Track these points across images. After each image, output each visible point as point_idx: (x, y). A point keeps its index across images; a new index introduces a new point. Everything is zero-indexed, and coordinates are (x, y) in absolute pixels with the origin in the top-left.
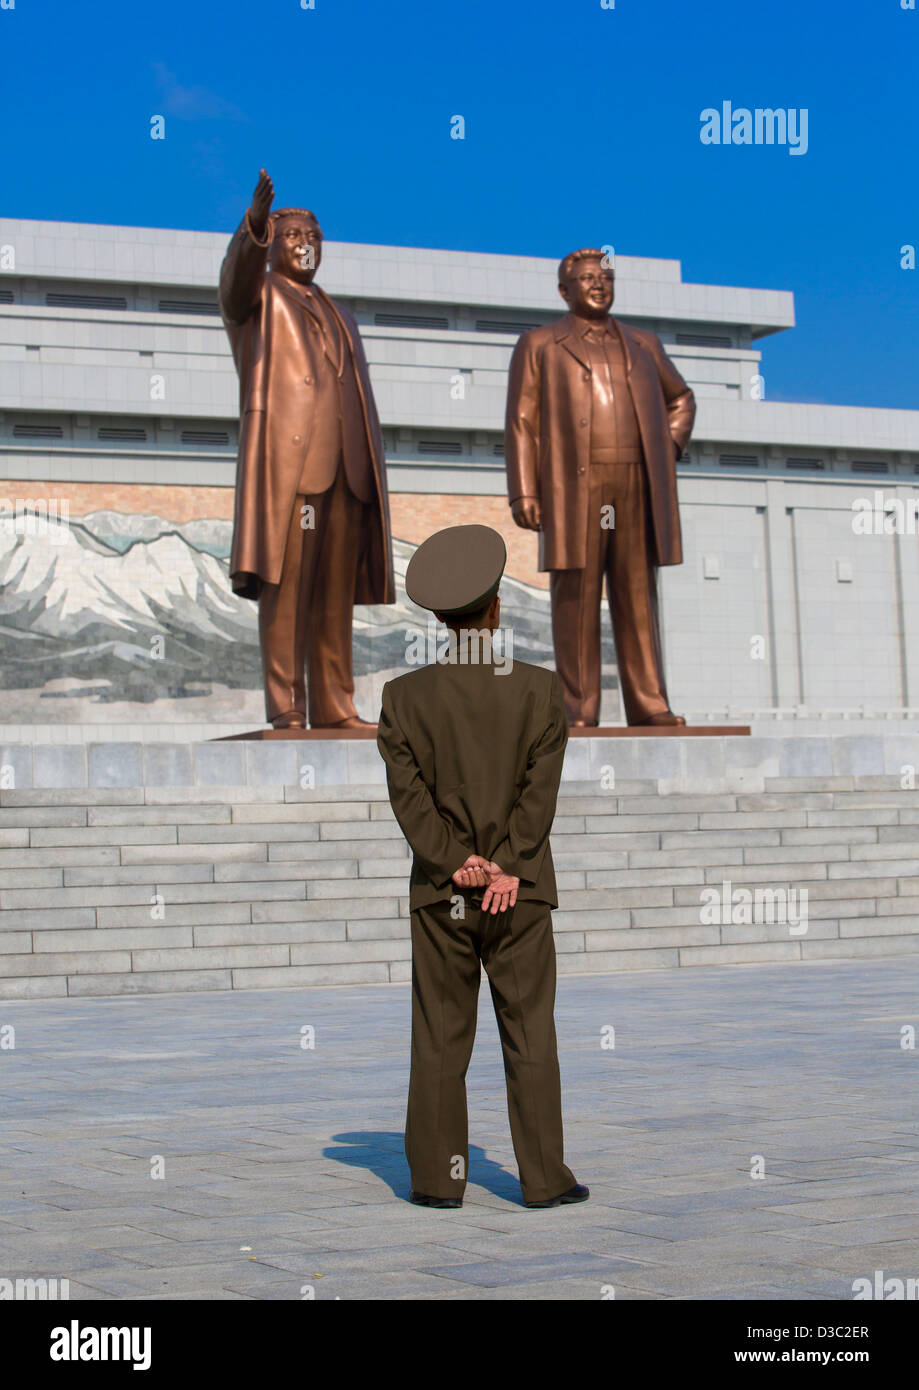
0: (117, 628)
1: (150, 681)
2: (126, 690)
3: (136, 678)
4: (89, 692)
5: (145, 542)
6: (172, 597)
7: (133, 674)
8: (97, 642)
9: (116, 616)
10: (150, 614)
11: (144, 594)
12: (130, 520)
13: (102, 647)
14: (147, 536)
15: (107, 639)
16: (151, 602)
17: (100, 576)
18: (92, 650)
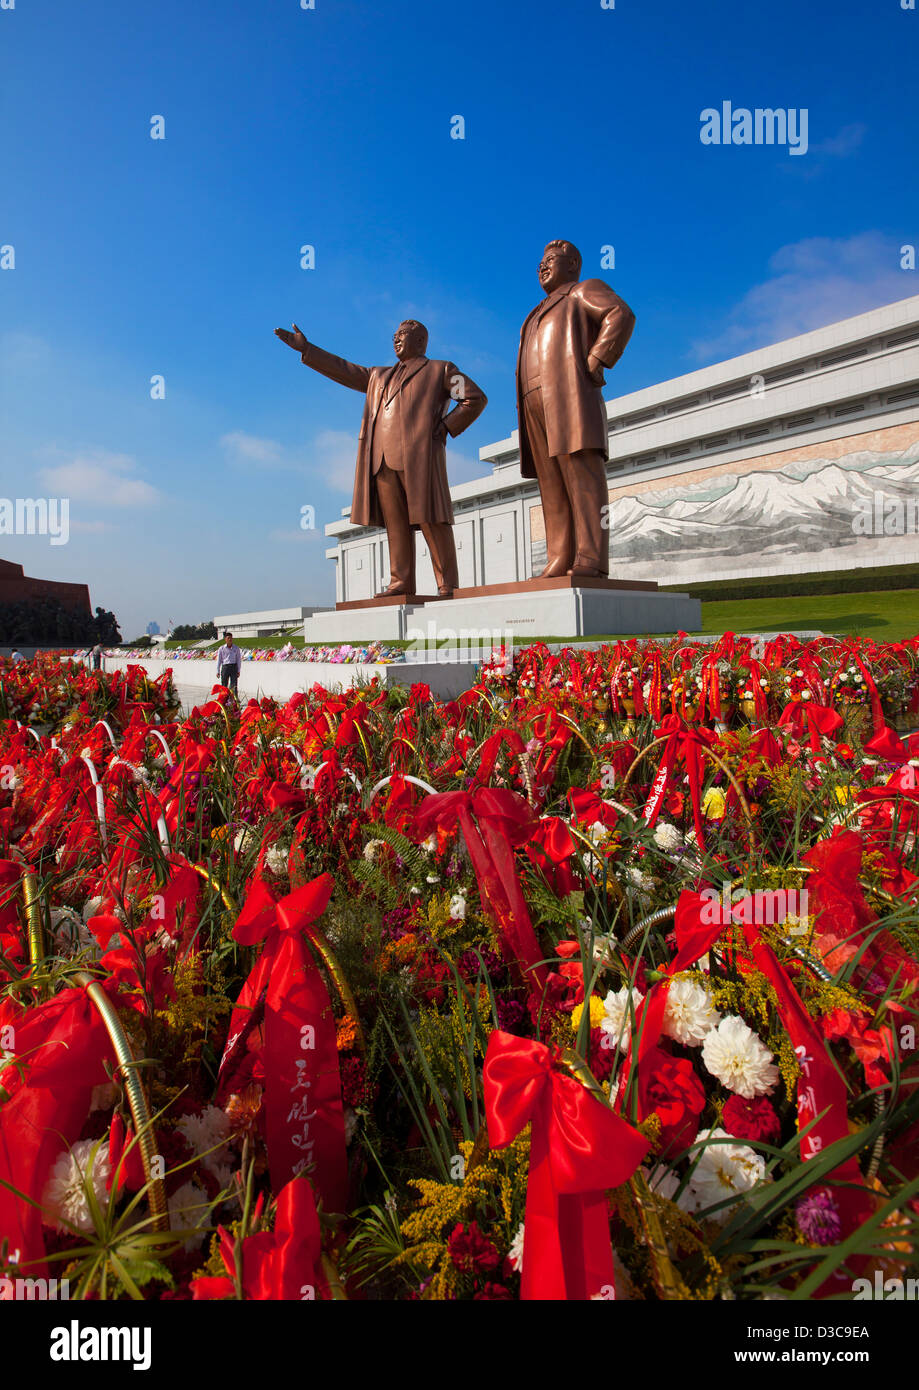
0: (800, 517)
1: (820, 541)
2: (806, 547)
3: (811, 540)
4: (786, 550)
5: (815, 473)
6: (831, 497)
7: (810, 539)
8: (790, 526)
9: (800, 512)
10: (818, 507)
11: (815, 499)
12: (806, 464)
13: (792, 528)
14: (816, 470)
15: (795, 524)
16: (820, 503)
17: (791, 494)
18: (786, 530)
